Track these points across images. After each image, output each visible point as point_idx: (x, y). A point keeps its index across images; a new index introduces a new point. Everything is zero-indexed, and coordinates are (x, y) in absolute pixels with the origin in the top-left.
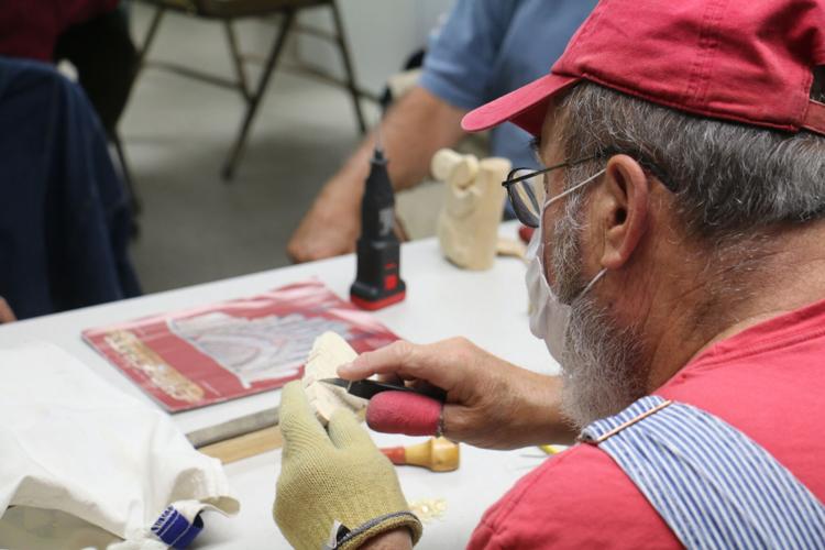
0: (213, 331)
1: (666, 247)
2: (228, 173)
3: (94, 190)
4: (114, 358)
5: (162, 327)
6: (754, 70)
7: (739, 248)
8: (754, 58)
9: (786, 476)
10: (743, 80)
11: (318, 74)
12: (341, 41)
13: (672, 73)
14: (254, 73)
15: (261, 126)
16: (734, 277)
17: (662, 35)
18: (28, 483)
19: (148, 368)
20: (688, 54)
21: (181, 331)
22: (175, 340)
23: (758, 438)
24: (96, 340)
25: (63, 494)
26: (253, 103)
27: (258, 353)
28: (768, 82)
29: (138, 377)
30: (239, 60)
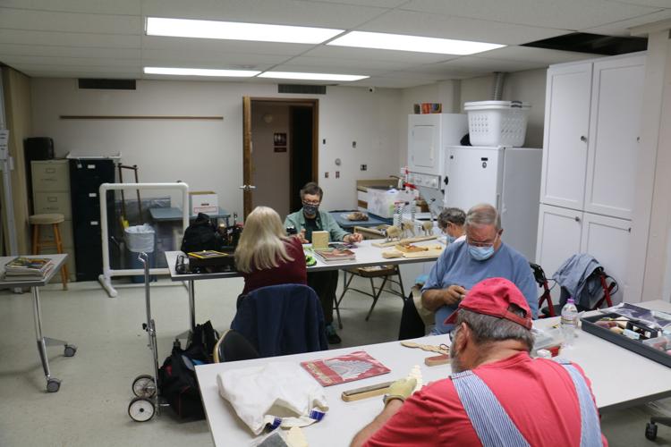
0: (335, 364)
1: (471, 345)
2: (367, 319)
3: (316, 313)
4: (307, 369)
5: (322, 362)
6: (491, 302)
7: (486, 345)
8: (493, 300)
9: (493, 397)
10: (489, 305)
11: (396, 293)
12: (401, 285)
13: (475, 304)
14: (377, 291)
15: (377, 306)
16: (484, 351)
17: (475, 296)
18: (278, 400)
19: (318, 373)
20: (479, 299)
21: (327, 364)
22: (325, 366)
23: (491, 388)
24: (304, 365)
25: (287, 403)
26: (376, 298)
27: (347, 371)
28: (495, 305)
29: (315, 376)
30: (374, 288)
